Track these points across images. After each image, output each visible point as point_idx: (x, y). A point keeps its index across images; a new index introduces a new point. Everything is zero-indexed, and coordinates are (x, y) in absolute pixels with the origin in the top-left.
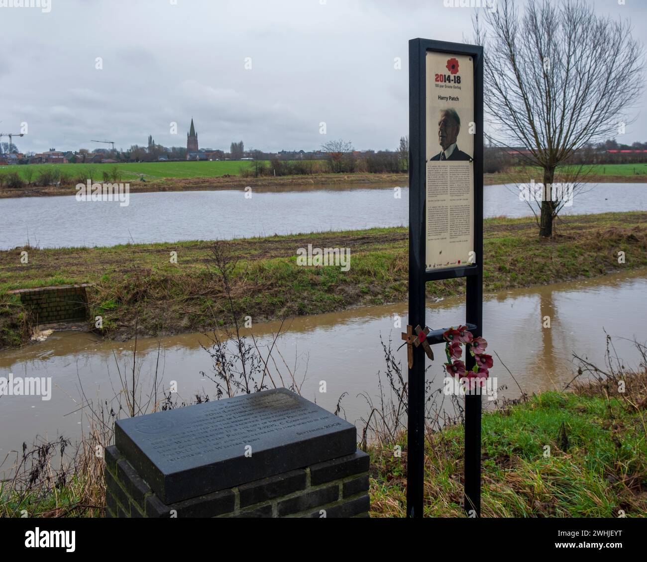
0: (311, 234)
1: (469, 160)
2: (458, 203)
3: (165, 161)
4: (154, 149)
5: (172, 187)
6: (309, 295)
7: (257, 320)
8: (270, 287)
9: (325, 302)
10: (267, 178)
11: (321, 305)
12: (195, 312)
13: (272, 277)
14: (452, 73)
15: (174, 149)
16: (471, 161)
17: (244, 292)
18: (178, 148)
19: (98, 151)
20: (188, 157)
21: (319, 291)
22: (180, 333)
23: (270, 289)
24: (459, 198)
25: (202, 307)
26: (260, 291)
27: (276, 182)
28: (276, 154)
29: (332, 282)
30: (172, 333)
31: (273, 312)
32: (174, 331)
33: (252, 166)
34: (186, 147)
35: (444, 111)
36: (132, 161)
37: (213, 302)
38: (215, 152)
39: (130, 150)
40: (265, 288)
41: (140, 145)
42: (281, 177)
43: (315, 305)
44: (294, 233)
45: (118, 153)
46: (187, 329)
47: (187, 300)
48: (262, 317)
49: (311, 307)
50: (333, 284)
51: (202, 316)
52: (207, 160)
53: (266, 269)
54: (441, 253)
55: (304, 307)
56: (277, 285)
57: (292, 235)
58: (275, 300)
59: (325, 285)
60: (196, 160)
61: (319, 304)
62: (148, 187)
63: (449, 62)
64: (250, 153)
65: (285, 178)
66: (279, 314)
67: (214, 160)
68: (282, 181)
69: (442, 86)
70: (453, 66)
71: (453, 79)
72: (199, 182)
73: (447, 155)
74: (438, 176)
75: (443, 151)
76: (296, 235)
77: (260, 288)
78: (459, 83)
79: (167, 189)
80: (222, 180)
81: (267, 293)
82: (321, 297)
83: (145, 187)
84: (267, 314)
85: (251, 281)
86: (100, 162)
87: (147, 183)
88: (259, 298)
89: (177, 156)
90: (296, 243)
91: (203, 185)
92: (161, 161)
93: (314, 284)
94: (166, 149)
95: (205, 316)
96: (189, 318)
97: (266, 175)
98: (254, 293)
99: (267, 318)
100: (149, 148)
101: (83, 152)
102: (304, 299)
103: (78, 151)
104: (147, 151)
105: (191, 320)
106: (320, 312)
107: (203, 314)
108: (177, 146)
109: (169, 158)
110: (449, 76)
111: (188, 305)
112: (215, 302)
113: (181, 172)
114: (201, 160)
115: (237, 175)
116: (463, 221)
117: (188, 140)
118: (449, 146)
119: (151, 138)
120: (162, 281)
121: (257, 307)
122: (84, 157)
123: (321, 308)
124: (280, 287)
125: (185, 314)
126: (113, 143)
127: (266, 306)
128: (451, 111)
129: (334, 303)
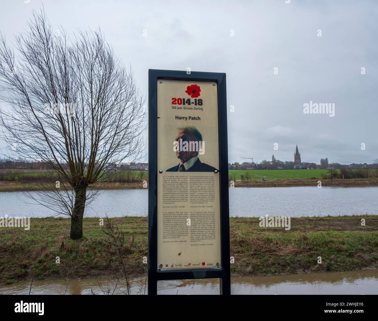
0: (353, 216)
1: (214, 171)
2: (201, 210)
3: (281, 169)
4: (275, 162)
5: (280, 184)
6: (335, 257)
7: (297, 271)
8: (309, 250)
9: (347, 264)
10: (339, 180)
11: (343, 265)
12: (257, 263)
13: (311, 244)
14: (192, 97)
15: (287, 162)
16: (217, 173)
17: (291, 253)
18: (289, 162)
19: (245, 163)
20: (295, 167)
21: (343, 255)
22: (245, 275)
23: (308, 252)
24: (201, 205)
25: (261, 260)
26: (301, 252)
27: (344, 182)
28: (349, 165)
29: (353, 250)
30: (241, 275)
31: (308, 268)
32: (242, 274)
33: (329, 172)
34: (294, 161)
35: (183, 129)
36: (263, 169)
37: (268, 258)
38: (311, 164)
39: (262, 163)
40: (305, 251)
41: (267, 160)
42: (348, 180)
43: (339, 265)
44: (341, 215)
45: (255, 164)
46: (251, 273)
47: (253, 255)
48: (301, 270)
49: (336, 266)
50: (353, 251)
51: (261, 266)
52: (306, 168)
53: (308, 238)
54: (179, 254)
55: (331, 266)
56: (313, 249)
57: (340, 216)
58: (311, 259)
59: (347, 252)
60: (299, 169)
61: (342, 265)
62: (266, 184)
63: (188, 88)
64: (333, 165)
65: (350, 180)
66: (313, 269)
67: (310, 168)
68: (347, 182)
69: (181, 108)
70: (194, 91)
71: (194, 102)
72: (296, 182)
73: (187, 166)
74: (175, 185)
75: (181, 163)
76: (343, 216)
77: (302, 250)
78: (202, 104)
79: (277, 185)
80: (310, 181)
81: (306, 254)
82: (344, 260)
83: (264, 184)
84: (305, 268)
85: (297, 246)
86: (245, 169)
87: (266, 182)
88: (300, 257)
89: (288, 166)
90: (340, 222)
91: (298, 183)
92: (279, 169)
93: (339, 251)
94: (282, 162)
95: (263, 266)
96: (252, 267)
97: (338, 178)
98: (296, 253)
99: (304, 271)
100: (273, 162)
101: (236, 164)
102: (331, 260)
103: (234, 163)
104: (271, 164)
105: (254, 268)
106: (342, 270)
107: (261, 264)
108: (289, 161)
109: (283, 167)
110: (189, 100)
111: (253, 258)
112: (270, 257)
113: (287, 176)
114: (302, 169)
115: (319, 178)
116: (206, 226)
117: (295, 157)
118: (190, 158)
119: (273, 156)
120: (240, 241)
121: (298, 263)
122: (237, 167)
123: (343, 268)
124: (315, 251)
125: (250, 263)
126: (252, 159)
127: (304, 263)
128: (191, 128)
129: (353, 265)
